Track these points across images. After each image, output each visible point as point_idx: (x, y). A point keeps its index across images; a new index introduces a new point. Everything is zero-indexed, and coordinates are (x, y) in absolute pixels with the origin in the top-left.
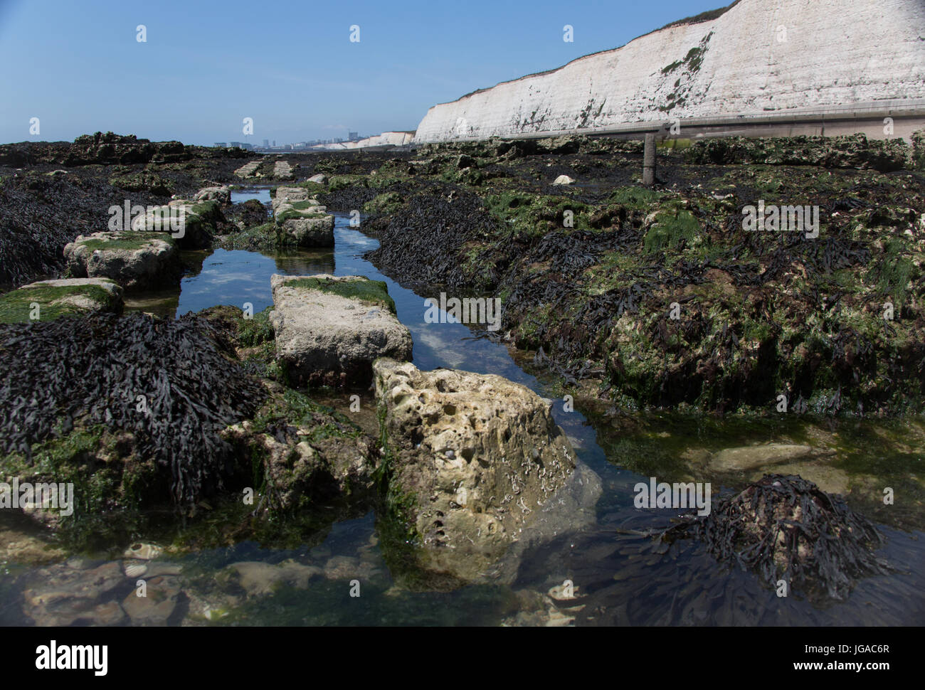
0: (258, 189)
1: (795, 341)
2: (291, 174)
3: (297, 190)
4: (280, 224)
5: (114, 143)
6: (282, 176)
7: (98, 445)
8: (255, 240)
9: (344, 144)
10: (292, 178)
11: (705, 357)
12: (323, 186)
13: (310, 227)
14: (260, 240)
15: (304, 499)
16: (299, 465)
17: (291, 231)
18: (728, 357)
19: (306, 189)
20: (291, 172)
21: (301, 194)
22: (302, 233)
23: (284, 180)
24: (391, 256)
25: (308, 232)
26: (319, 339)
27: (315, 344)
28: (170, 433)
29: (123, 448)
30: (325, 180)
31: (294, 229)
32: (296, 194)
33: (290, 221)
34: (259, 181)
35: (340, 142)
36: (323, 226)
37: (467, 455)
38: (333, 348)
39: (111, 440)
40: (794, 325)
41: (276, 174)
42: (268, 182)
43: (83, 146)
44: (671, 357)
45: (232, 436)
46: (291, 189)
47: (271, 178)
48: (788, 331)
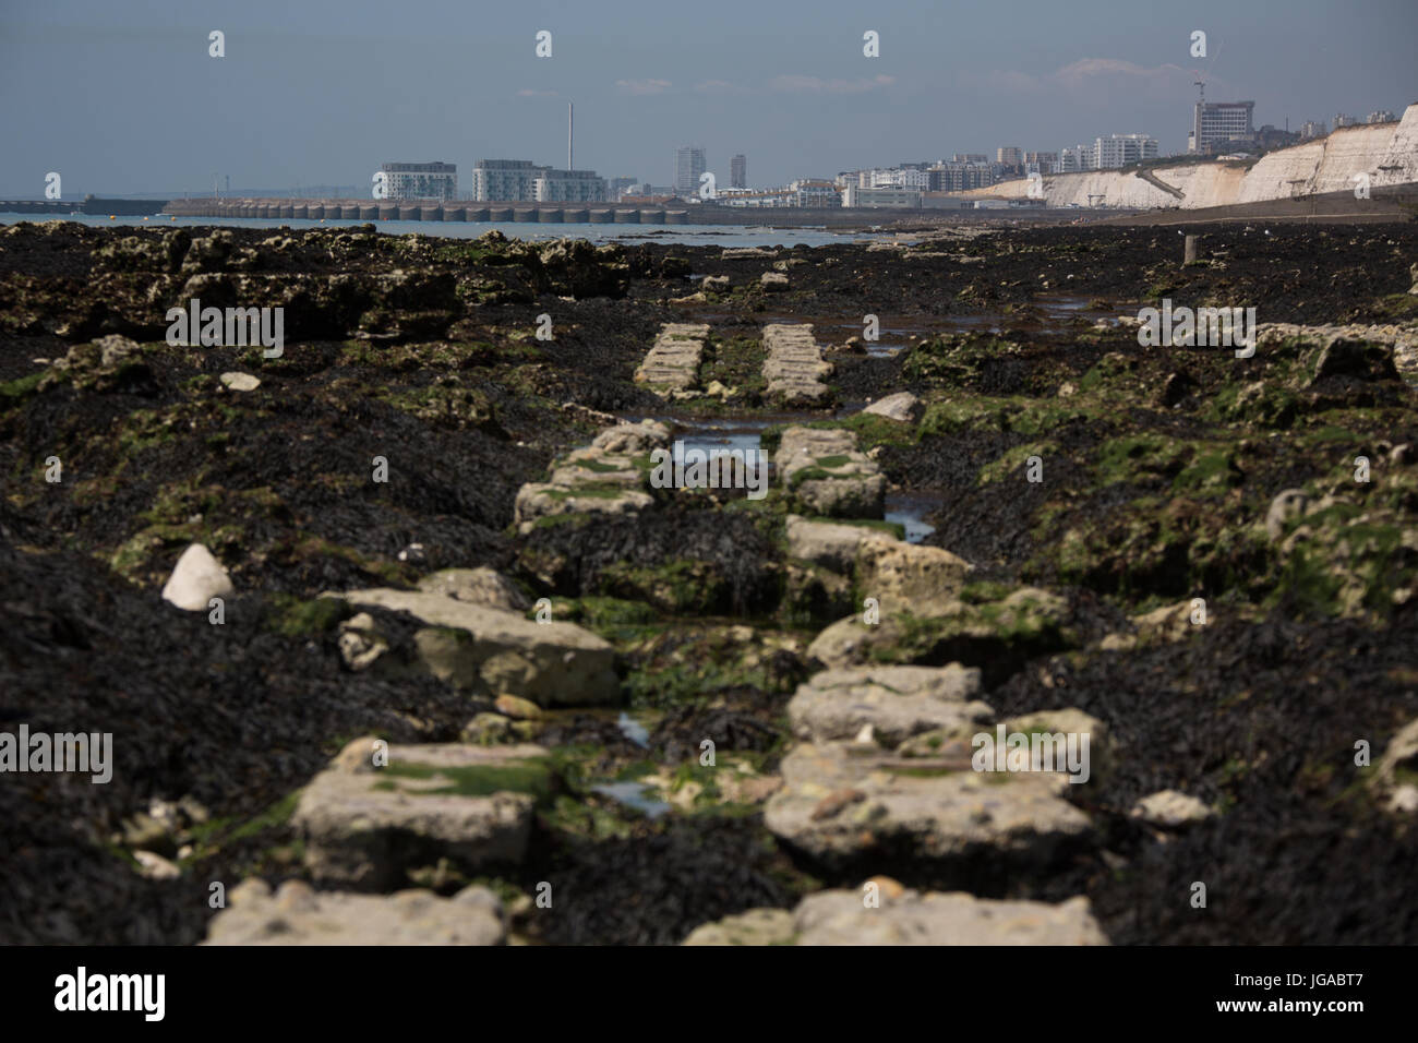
0: (726, 433)
1: (1204, 549)
2: (822, 388)
3: (832, 435)
4: (793, 488)
5: (234, 269)
6: (791, 394)
7: (693, 566)
8: (750, 515)
9: (1163, 175)
10: (826, 401)
11: (1121, 557)
12: (907, 427)
13: (842, 493)
14: (758, 516)
15: (808, 599)
16: (806, 581)
17: (811, 501)
18: (1138, 556)
19: (853, 434)
20: (821, 379)
21: (839, 444)
22: (830, 502)
23: (801, 408)
24: (959, 532)
25: (839, 501)
26: (828, 546)
27: (823, 550)
28: (733, 565)
29: (707, 569)
30: (917, 411)
31: (816, 497)
32: (826, 445)
33: (810, 483)
34: (716, 410)
35: (1140, 162)
36: (864, 492)
37: (898, 570)
38: (838, 554)
39: (700, 565)
40: (1209, 536)
41: (774, 386)
42: (748, 412)
43: (134, 278)
44: (1095, 557)
45: (768, 569)
46: (816, 433)
47: (756, 400)
48: (1203, 540)
